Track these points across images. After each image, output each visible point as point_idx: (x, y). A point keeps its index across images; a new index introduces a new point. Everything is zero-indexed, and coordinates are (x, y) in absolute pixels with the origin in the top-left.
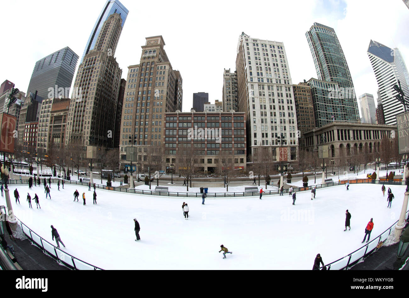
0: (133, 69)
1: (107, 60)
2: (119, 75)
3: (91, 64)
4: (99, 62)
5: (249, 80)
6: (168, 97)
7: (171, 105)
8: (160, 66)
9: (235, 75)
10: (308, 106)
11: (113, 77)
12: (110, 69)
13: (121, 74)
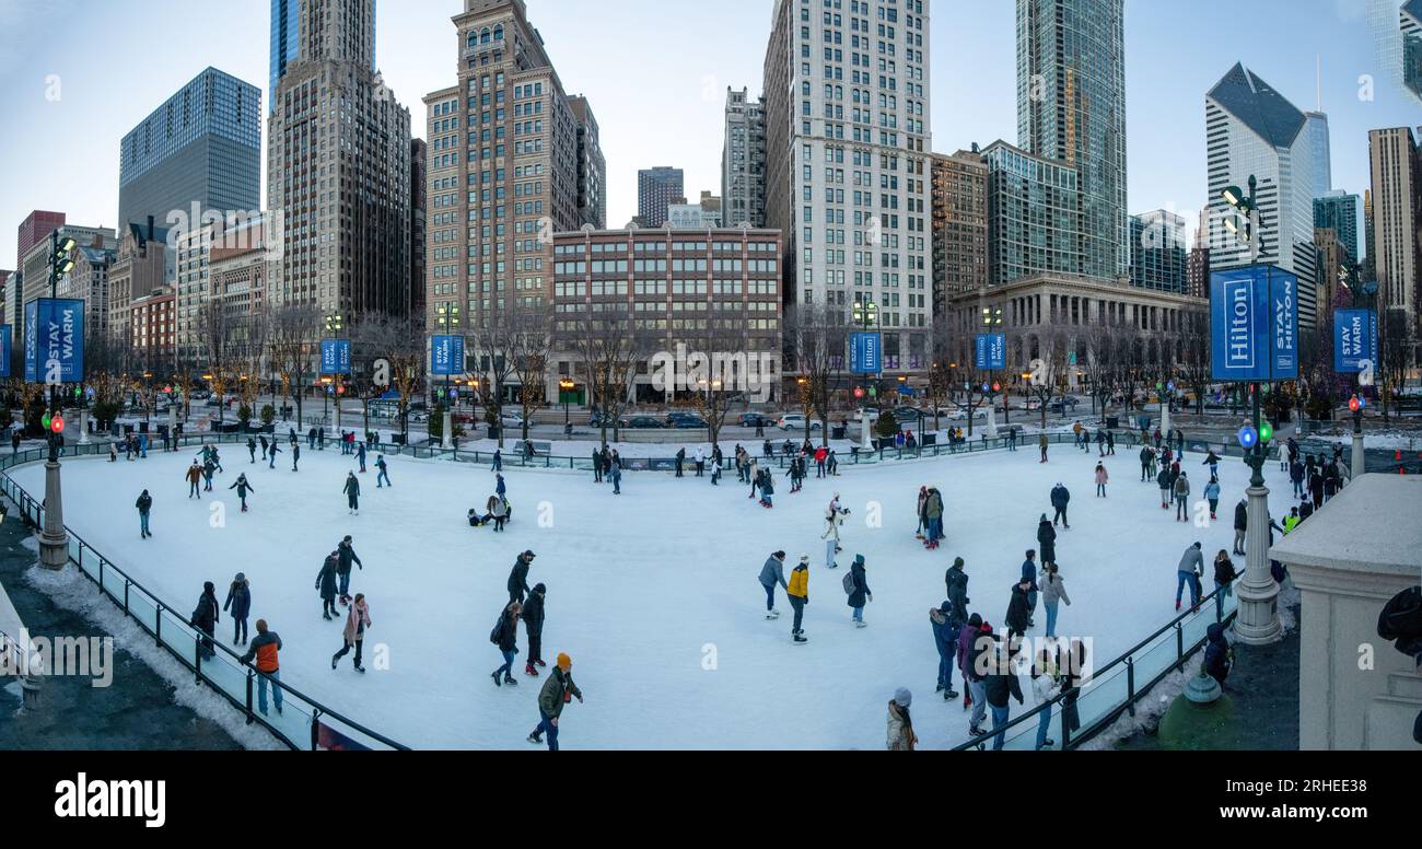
0: (440, 103)
1: (352, 84)
2: (403, 127)
3: (304, 109)
4: (328, 95)
5: (799, 130)
6: (557, 186)
7: (568, 209)
8: (522, 84)
9: (760, 112)
10: (973, 224)
11: (385, 138)
12: (369, 113)
13: (409, 126)
